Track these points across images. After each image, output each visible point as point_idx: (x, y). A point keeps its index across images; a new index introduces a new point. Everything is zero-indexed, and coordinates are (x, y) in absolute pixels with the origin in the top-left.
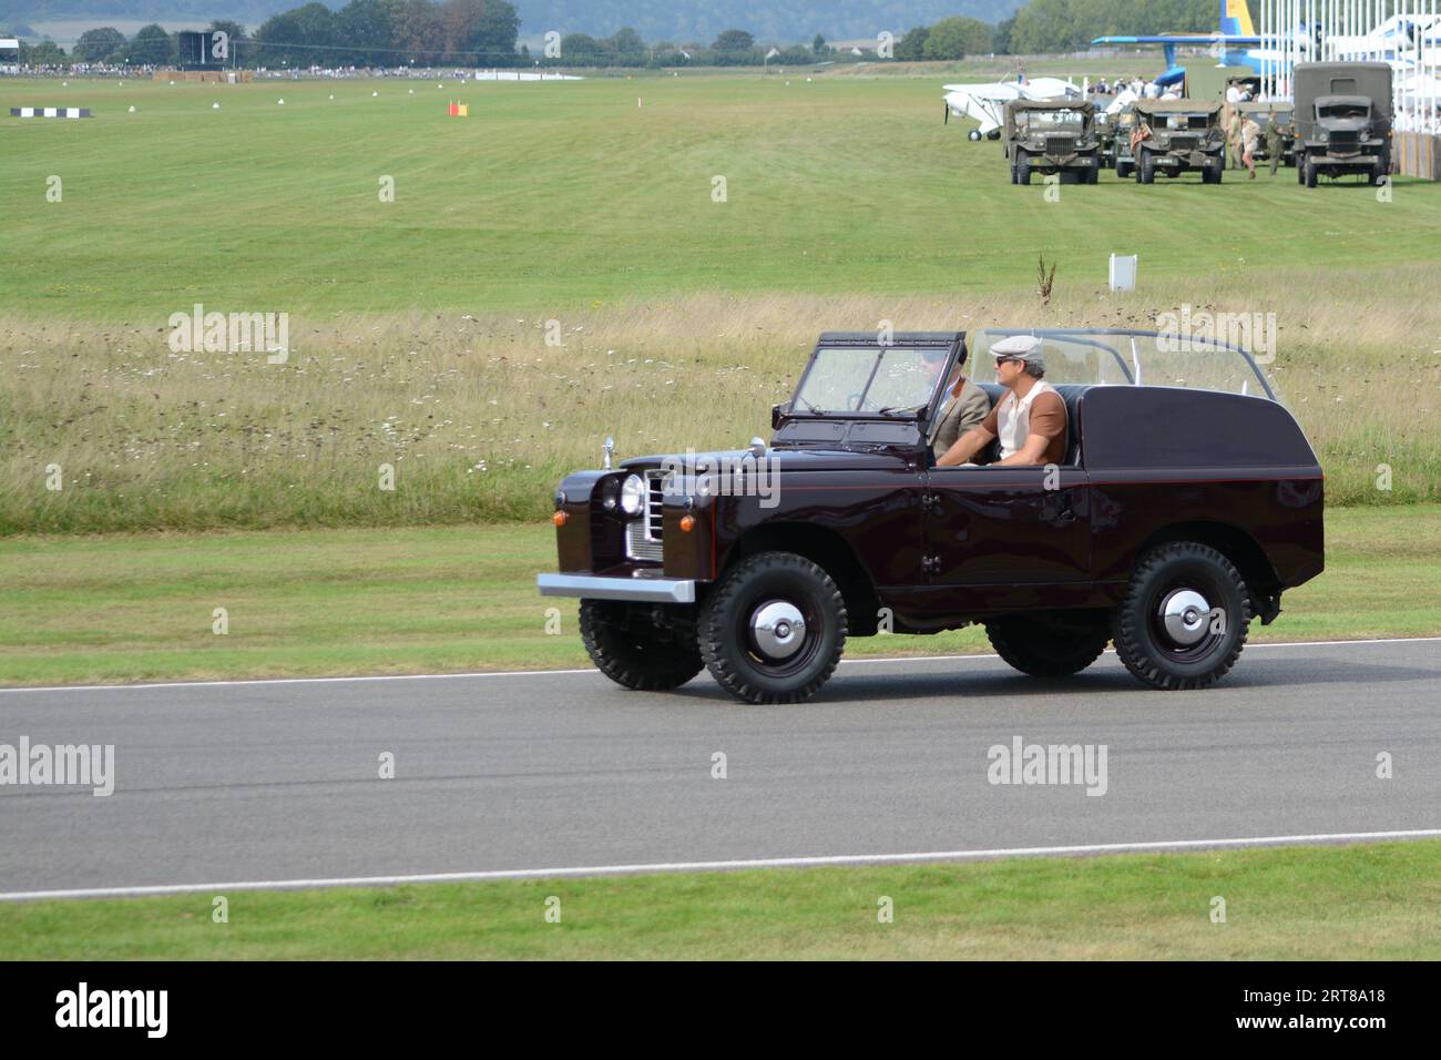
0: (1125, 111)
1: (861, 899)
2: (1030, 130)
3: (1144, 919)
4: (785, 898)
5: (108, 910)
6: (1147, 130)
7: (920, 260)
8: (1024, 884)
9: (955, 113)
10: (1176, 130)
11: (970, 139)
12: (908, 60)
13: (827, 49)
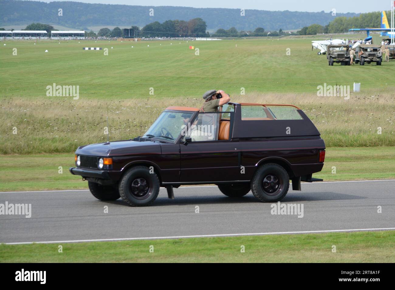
0: (357, 47)
1: (293, 242)
2: (333, 52)
3: (364, 248)
4: (274, 242)
5: (108, 244)
6: (363, 52)
7: (306, 84)
8: (334, 239)
9: (314, 48)
10: (370, 52)
11: (318, 54)
12: (303, 35)
13: (283, 32)
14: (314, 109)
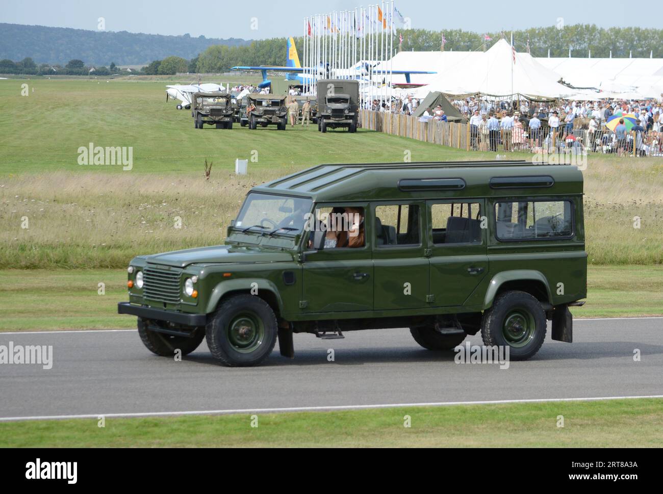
0: (243, 98)
1: (118, 432)
2: (203, 105)
3: (241, 442)
4: (84, 432)
6: (254, 106)
7: (154, 160)
8: (189, 426)
9: (171, 97)
10: (266, 107)
11: (177, 108)
12: (151, 74)
13: (116, 69)
14: (165, 202)
